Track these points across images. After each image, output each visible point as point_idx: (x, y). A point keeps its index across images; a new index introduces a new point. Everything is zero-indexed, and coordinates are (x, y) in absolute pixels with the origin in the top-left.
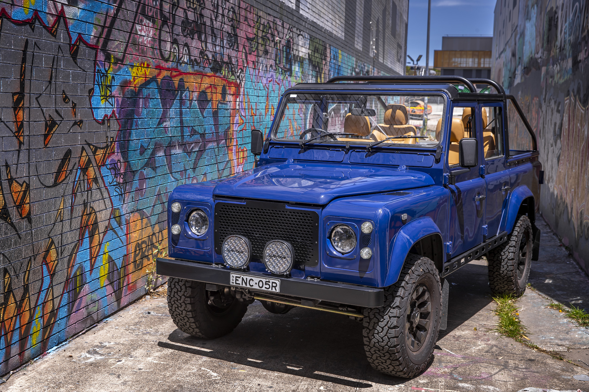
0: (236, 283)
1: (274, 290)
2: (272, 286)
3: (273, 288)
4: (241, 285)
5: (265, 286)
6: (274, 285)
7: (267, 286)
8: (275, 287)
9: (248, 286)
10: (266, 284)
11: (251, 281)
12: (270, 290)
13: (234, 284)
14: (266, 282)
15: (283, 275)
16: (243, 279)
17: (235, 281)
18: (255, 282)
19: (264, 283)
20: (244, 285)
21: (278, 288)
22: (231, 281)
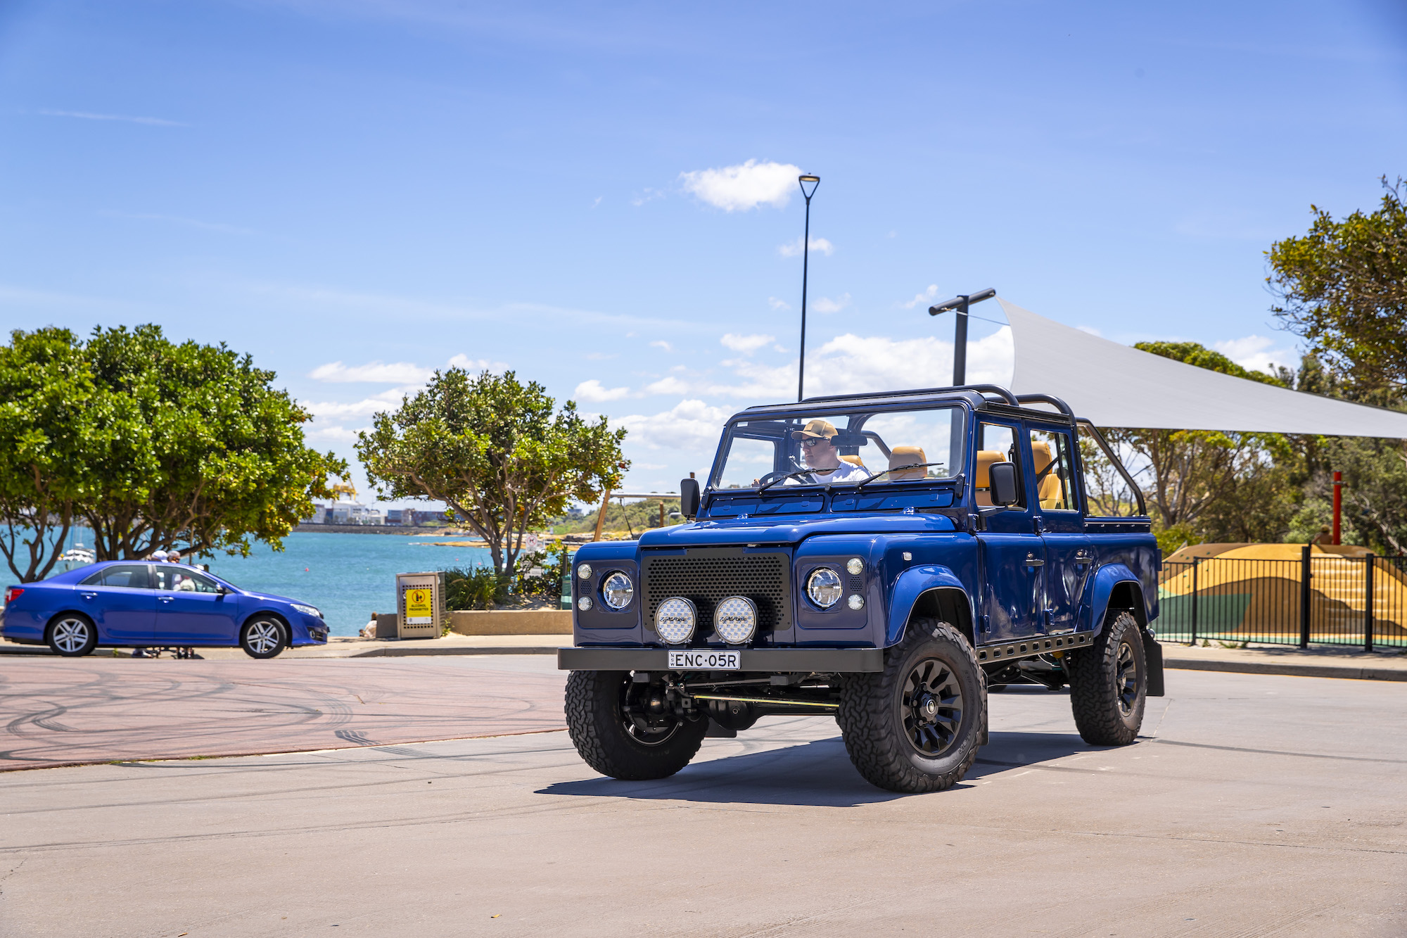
0: (677, 665)
1: (731, 666)
2: (729, 661)
3: (731, 663)
4: (684, 666)
5: (718, 662)
6: (732, 659)
7: (722, 662)
8: (733, 662)
9: (695, 666)
10: (720, 659)
11: (699, 660)
12: (725, 667)
13: (675, 666)
14: (720, 656)
15: (743, 644)
16: (687, 657)
17: (676, 661)
18: (704, 660)
19: (717, 658)
20: (689, 665)
21: (737, 663)
22: (670, 662)
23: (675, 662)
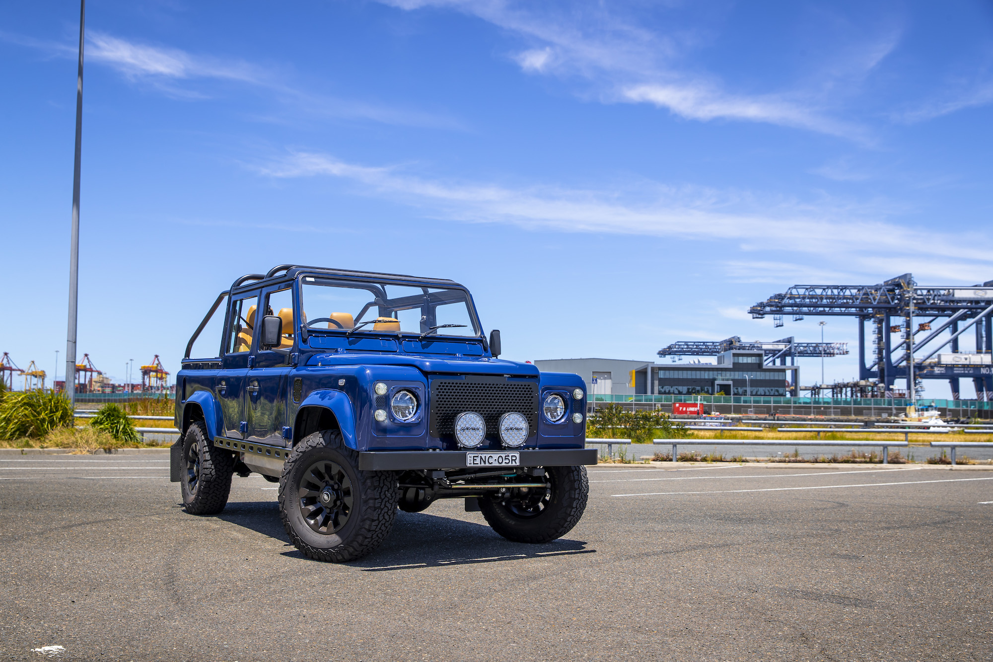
0: (474, 464)
1: (514, 464)
2: (512, 460)
3: (513, 462)
4: (479, 465)
5: (504, 461)
6: (514, 458)
7: (507, 461)
8: (515, 460)
9: (487, 464)
10: (505, 459)
11: (490, 459)
12: (510, 464)
13: (472, 465)
14: (506, 456)
15: (520, 446)
16: (481, 458)
17: (472, 460)
18: (494, 459)
19: (504, 458)
20: (483, 464)
21: (518, 461)
22: (469, 462)
23: (472, 462)
